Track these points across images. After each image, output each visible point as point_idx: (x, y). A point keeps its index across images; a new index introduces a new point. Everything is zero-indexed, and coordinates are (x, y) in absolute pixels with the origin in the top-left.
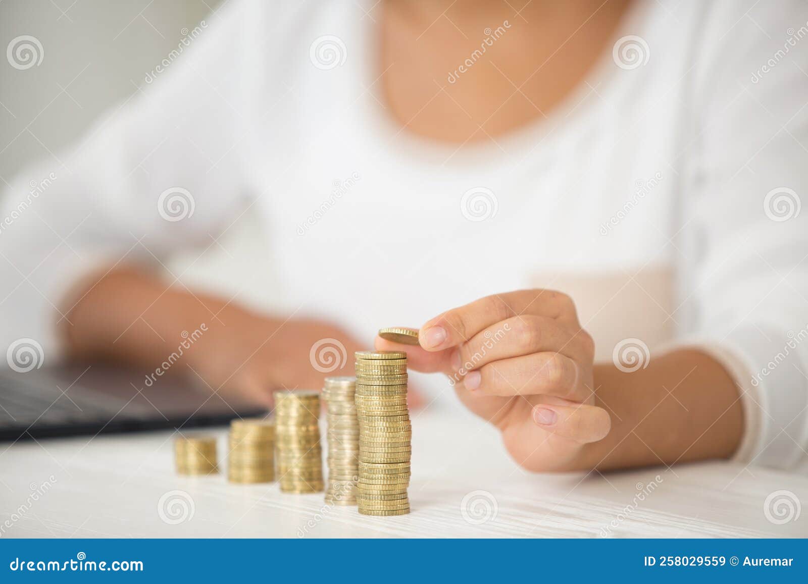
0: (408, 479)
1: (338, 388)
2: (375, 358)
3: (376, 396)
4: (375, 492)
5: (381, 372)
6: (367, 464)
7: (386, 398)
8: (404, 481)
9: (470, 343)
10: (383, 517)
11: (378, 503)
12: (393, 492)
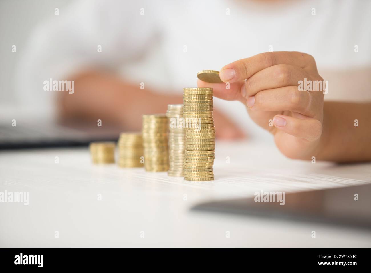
0: (213, 160)
1: (175, 109)
2: (193, 90)
3: (194, 112)
4: (193, 168)
5: (197, 98)
6: (189, 151)
7: (199, 113)
8: (210, 161)
9: (250, 79)
10: (198, 182)
11: (195, 173)
12: (204, 168)
